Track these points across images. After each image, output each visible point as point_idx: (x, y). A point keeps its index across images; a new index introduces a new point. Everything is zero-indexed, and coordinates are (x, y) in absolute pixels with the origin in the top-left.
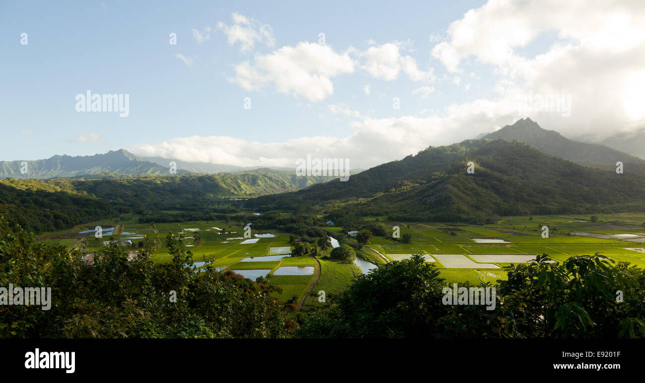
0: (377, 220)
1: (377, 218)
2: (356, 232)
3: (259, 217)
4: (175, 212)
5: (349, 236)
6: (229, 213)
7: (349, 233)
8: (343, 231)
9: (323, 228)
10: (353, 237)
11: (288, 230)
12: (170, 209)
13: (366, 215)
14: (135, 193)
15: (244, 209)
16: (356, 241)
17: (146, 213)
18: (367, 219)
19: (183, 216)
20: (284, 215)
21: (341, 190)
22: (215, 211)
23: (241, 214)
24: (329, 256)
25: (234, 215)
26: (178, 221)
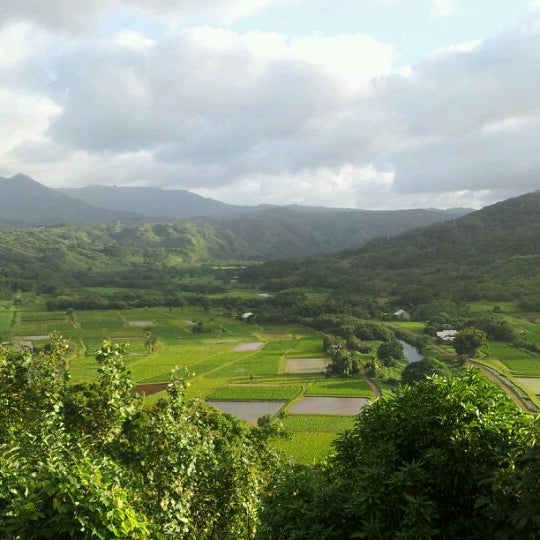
0: (497, 310)
1: (497, 304)
2: (455, 332)
3: (268, 301)
4: (112, 291)
5: (440, 341)
6: (210, 293)
7: (439, 334)
8: (426, 331)
9: (388, 324)
10: (448, 343)
11: (319, 327)
12: (102, 284)
13: (474, 298)
14: (41, 255)
15: (240, 285)
16: (453, 350)
17: (58, 291)
18: (475, 307)
19: (126, 298)
20: (315, 298)
21: (424, 250)
22: (185, 288)
23: (234, 294)
24: (398, 377)
25: (219, 296)
26: (117, 307)
